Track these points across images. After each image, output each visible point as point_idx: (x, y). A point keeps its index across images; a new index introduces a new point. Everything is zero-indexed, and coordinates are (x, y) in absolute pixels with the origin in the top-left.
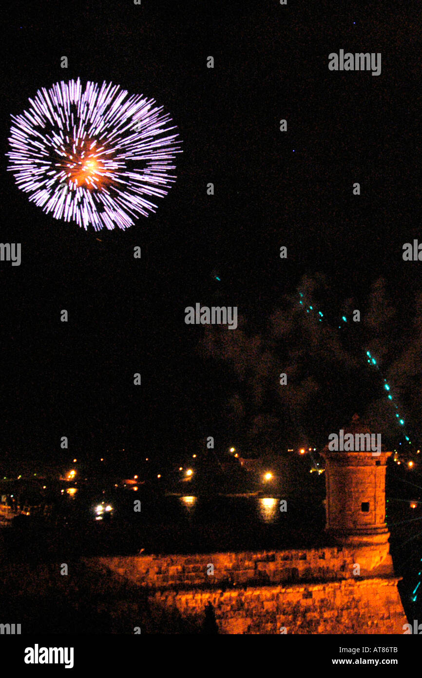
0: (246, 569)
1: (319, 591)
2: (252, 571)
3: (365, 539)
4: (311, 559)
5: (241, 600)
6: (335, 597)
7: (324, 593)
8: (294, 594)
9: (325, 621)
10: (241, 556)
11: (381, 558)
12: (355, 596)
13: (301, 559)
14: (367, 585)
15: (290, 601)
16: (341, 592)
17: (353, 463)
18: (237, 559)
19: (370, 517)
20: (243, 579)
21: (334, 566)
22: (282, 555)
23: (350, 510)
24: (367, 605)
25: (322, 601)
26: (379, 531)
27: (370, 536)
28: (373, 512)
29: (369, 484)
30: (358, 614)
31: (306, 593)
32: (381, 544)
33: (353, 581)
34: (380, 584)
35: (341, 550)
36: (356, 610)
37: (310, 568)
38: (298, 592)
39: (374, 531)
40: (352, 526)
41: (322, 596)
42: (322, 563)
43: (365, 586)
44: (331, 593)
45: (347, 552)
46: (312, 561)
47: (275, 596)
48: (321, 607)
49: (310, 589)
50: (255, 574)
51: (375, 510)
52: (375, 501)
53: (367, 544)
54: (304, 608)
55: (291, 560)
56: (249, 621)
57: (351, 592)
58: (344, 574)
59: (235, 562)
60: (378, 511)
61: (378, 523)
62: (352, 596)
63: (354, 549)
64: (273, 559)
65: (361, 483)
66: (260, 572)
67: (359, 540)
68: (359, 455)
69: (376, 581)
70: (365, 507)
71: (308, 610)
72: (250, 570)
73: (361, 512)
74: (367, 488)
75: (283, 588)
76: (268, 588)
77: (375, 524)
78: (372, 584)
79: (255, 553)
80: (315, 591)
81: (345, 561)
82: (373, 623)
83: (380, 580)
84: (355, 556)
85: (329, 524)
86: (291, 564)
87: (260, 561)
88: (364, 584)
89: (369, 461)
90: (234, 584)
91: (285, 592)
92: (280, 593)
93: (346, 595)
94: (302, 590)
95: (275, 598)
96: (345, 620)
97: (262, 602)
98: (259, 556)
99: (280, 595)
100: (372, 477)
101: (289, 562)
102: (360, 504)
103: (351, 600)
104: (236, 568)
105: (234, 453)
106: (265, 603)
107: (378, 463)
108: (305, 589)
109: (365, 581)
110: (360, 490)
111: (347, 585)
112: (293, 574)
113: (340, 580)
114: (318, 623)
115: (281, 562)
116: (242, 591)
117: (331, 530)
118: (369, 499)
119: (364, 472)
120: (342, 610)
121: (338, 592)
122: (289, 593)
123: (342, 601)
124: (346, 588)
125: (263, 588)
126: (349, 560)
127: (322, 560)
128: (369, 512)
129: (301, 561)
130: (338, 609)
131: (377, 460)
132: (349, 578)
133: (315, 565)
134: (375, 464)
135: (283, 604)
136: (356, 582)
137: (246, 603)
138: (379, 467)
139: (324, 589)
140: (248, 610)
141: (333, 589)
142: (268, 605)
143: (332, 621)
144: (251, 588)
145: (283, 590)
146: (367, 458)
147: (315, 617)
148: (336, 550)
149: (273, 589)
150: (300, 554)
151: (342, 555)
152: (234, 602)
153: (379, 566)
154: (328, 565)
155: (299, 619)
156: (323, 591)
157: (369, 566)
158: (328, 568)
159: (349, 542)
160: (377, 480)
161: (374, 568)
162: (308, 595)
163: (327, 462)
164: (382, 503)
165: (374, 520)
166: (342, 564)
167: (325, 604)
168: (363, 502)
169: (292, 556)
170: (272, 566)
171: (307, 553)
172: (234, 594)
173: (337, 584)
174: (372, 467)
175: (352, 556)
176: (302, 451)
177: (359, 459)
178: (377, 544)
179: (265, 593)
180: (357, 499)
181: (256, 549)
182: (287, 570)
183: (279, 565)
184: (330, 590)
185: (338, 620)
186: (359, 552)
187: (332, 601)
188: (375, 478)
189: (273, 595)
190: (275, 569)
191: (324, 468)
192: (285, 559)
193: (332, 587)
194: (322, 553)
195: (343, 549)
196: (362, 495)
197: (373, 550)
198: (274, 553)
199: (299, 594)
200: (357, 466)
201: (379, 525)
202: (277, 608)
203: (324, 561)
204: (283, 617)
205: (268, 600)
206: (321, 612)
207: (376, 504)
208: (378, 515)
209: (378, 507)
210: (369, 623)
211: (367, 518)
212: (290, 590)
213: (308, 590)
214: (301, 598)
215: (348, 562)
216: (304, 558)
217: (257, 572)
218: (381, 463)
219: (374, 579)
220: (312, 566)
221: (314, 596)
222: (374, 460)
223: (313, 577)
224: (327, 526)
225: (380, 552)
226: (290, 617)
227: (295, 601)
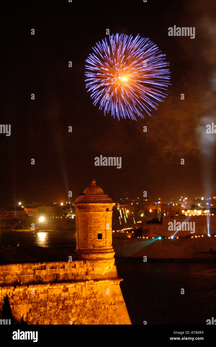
0: (28, 274)
1: (72, 287)
2: (33, 275)
3: (100, 256)
4: (67, 268)
5: (25, 293)
6: (82, 291)
7: (76, 288)
8: (57, 289)
9: (76, 306)
10: (25, 266)
11: (110, 267)
12: (94, 290)
13: (61, 268)
14: (101, 284)
15: (55, 293)
16: (86, 288)
17: (93, 210)
18: (23, 268)
19: (103, 242)
20: (27, 280)
21: (81, 272)
22: (50, 265)
23: (91, 238)
24: (101, 296)
25: (74, 293)
26: (108, 251)
27: (103, 254)
28: (105, 240)
29: (101, 223)
30: (96, 302)
31: (64, 288)
32: (110, 259)
33: (93, 281)
34: (109, 283)
35: (86, 263)
36: (94, 299)
37: (67, 273)
38: (60, 288)
39: (105, 251)
40: (92, 248)
41: (74, 290)
42: (74, 271)
43: (100, 284)
44: (79, 289)
45: (89, 264)
46: (68, 269)
47: (46, 290)
48: (74, 297)
49: (67, 286)
50: (34, 277)
51: (106, 238)
52: (106, 233)
53: (101, 259)
54: (64, 298)
55: (56, 268)
56: (30, 306)
57: (92, 289)
58: (87, 277)
59: (22, 270)
60: (107, 239)
61: (107, 246)
62: (92, 291)
63: (93, 262)
64: (45, 268)
65: (97, 222)
66: (37, 276)
67: (96, 256)
68: (96, 205)
69: (107, 281)
70: (100, 236)
71: (65, 299)
72: (30, 275)
73: (97, 239)
74: (101, 225)
75: (51, 286)
76: (42, 286)
77: (106, 247)
78: (104, 283)
79: (34, 265)
80: (70, 287)
81: (88, 269)
82: (105, 307)
83: (109, 281)
84: (94, 266)
85: (79, 247)
86: (55, 271)
87: (36, 269)
88: (100, 283)
89: (102, 208)
90: (21, 283)
91: (52, 288)
92: (49, 289)
93: (88, 290)
94: (62, 287)
95: (46, 292)
96: (88, 305)
97: (38, 294)
98: (36, 266)
99: (49, 290)
100: (104, 218)
101: (54, 270)
102: (97, 235)
103: (91, 293)
104: (23, 273)
105: (21, 205)
106: (40, 295)
107: (107, 210)
108: (64, 287)
109: (100, 282)
110: (97, 227)
111: (89, 284)
112: (57, 277)
113: (85, 281)
114: (72, 307)
115: (49, 270)
116: (26, 287)
117: (79, 250)
118: (102, 232)
119: (99, 215)
120: (87, 299)
121: (84, 288)
122: (54, 289)
123: (86, 293)
124: (89, 286)
125: (39, 286)
126: (90, 268)
127: (74, 268)
128: (102, 239)
129: (62, 269)
130: (84, 298)
131: (107, 208)
132: (90, 280)
133: (70, 272)
134: (105, 210)
135: (51, 295)
136: (95, 282)
137: (28, 295)
138: (108, 212)
139: (75, 287)
140: (30, 299)
141: (80, 286)
142: (42, 296)
143: (80, 306)
144: (32, 286)
145: (51, 287)
146: (101, 207)
147: (70, 303)
148: (82, 263)
149: (45, 287)
150: (61, 265)
151: (86, 266)
152: (21, 295)
153: (108, 272)
154: (77, 272)
155: (61, 304)
156: (75, 288)
157: (103, 272)
158: (78, 273)
159: (91, 258)
160: (107, 220)
161: (105, 274)
162: (66, 290)
163: (77, 209)
164: (110, 233)
165: (105, 245)
166: (86, 271)
167: (76, 296)
168: (99, 233)
169: (56, 266)
170: (44, 272)
171: (65, 264)
172: (22, 289)
173: (83, 283)
174: (104, 212)
175: (92, 266)
176: (62, 204)
177: (96, 207)
178: (108, 259)
179: (41, 288)
180: (95, 231)
181: (34, 262)
182: (54, 274)
183: (48, 272)
184: (79, 287)
185: (84, 305)
186: (96, 264)
187: (80, 294)
188: (106, 218)
189: (45, 291)
190: (46, 274)
191: (75, 214)
192: (52, 268)
193: (80, 285)
194: (74, 264)
195: (87, 262)
196: (98, 229)
197: (105, 263)
198: (45, 264)
199: (60, 289)
200: (95, 211)
201: (108, 247)
202: (47, 298)
203: (75, 269)
204: (51, 304)
205: (41, 293)
206: (74, 301)
207: (107, 235)
208: (108, 241)
209: (108, 236)
210: (103, 307)
211: (101, 243)
212: (55, 287)
213: (66, 287)
214: (62, 292)
215: (90, 270)
216: (63, 267)
217: (36, 276)
218: (110, 210)
219: (106, 280)
220: (68, 272)
221: (69, 291)
222: (105, 208)
223: (68, 279)
224: (77, 248)
225: (109, 264)
226: (55, 304)
227: (58, 293)
